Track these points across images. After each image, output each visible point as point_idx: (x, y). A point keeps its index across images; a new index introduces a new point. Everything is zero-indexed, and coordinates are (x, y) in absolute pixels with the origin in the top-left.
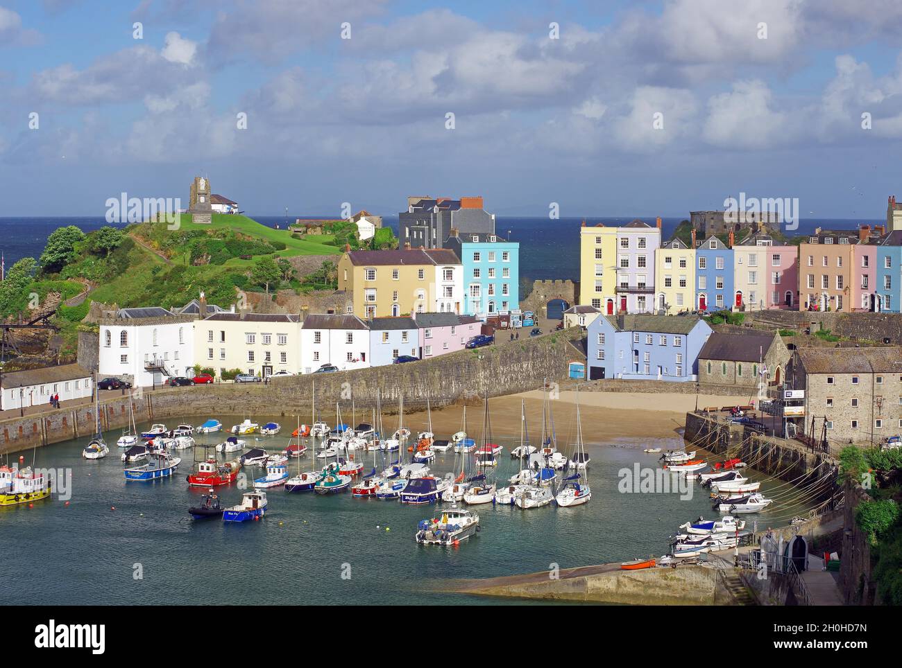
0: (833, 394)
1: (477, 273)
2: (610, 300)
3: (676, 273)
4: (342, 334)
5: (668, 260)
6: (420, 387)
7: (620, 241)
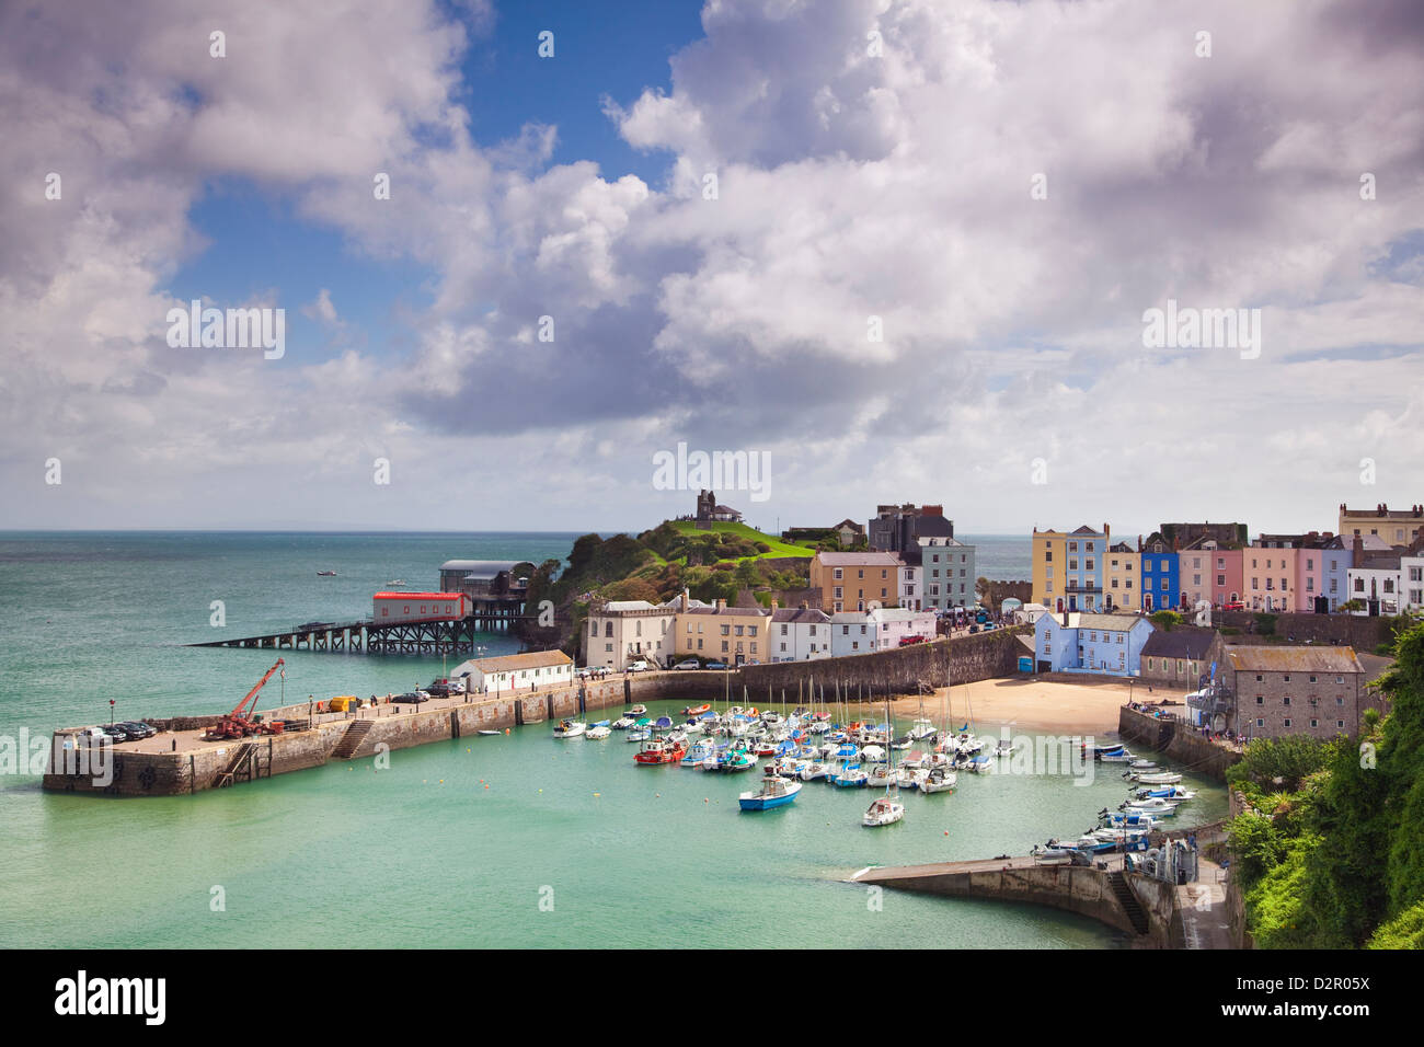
0: (1262, 692)
1: (936, 573)
2: (1060, 600)
3: (1121, 575)
4: (806, 626)
5: (1115, 563)
6: (877, 677)
7: (1068, 545)
